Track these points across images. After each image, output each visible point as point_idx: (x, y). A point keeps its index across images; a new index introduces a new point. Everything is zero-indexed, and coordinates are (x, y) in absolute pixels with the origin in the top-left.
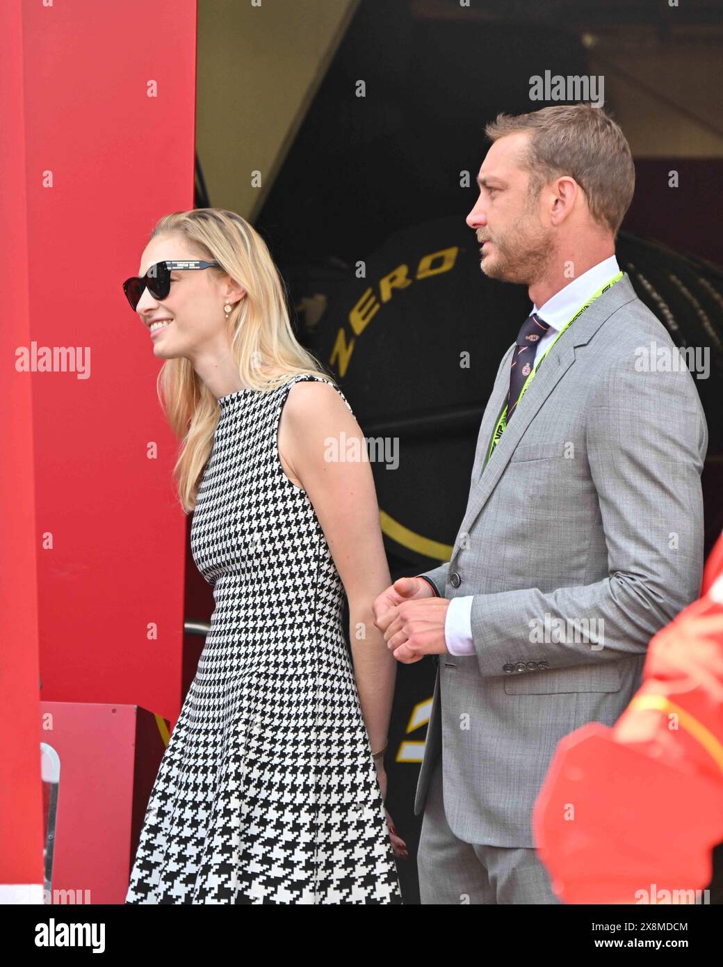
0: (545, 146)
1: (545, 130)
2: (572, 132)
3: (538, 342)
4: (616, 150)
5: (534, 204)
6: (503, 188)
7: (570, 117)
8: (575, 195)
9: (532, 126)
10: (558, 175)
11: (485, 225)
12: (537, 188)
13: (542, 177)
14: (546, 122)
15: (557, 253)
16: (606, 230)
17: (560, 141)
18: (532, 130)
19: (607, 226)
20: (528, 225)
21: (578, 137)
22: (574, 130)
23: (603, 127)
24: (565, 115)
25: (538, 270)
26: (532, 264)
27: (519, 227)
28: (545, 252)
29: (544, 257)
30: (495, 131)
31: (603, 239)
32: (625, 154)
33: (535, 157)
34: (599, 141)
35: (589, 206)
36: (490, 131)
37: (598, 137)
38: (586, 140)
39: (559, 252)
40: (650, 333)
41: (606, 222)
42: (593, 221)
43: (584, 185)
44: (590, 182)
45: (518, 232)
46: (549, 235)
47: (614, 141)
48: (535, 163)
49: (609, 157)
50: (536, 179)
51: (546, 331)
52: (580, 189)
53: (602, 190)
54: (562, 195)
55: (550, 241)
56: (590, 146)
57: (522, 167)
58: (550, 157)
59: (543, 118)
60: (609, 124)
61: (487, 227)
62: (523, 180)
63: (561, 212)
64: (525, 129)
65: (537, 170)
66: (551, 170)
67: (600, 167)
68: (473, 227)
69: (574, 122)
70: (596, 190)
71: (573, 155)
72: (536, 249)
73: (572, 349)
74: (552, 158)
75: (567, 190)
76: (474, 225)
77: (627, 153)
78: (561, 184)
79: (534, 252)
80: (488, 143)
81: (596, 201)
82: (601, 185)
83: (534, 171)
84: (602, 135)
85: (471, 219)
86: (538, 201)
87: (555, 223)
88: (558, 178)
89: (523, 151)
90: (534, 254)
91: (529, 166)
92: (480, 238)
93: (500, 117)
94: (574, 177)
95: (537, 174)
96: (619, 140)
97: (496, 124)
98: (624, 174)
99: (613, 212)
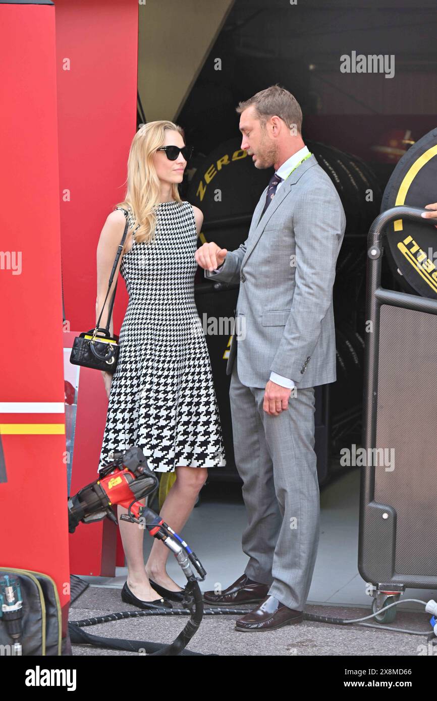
0: (262, 108)
1: (259, 102)
3: (277, 185)
8: (280, 123)
11: (249, 147)
13: (264, 120)
14: (259, 99)
15: (280, 148)
17: (267, 103)
20: (265, 141)
22: (271, 98)
23: (282, 93)
25: (275, 157)
27: (262, 143)
28: (275, 149)
30: (240, 110)
33: (259, 113)
36: (238, 111)
37: (281, 97)
40: (321, 178)
43: (282, 117)
44: (283, 115)
45: (262, 145)
46: (275, 142)
48: (260, 116)
50: (263, 122)
51: (280, 180)
52: (281, 120)
54: (275, 124)
55: (276, 145)
57: (256, 119)
63: (277, 131)
64: (252, 104)
73: (290, 186)
75: (276, 121)
76: (245, 149)
78: (273, 119)
85: (243, 146)
86: (266, 129)
87: (275, 136)
88: (271, 118)
89: (254, 113)
91: (259, 118)
93: (240, 104)
95: (262, 119)
97: (240, 107)
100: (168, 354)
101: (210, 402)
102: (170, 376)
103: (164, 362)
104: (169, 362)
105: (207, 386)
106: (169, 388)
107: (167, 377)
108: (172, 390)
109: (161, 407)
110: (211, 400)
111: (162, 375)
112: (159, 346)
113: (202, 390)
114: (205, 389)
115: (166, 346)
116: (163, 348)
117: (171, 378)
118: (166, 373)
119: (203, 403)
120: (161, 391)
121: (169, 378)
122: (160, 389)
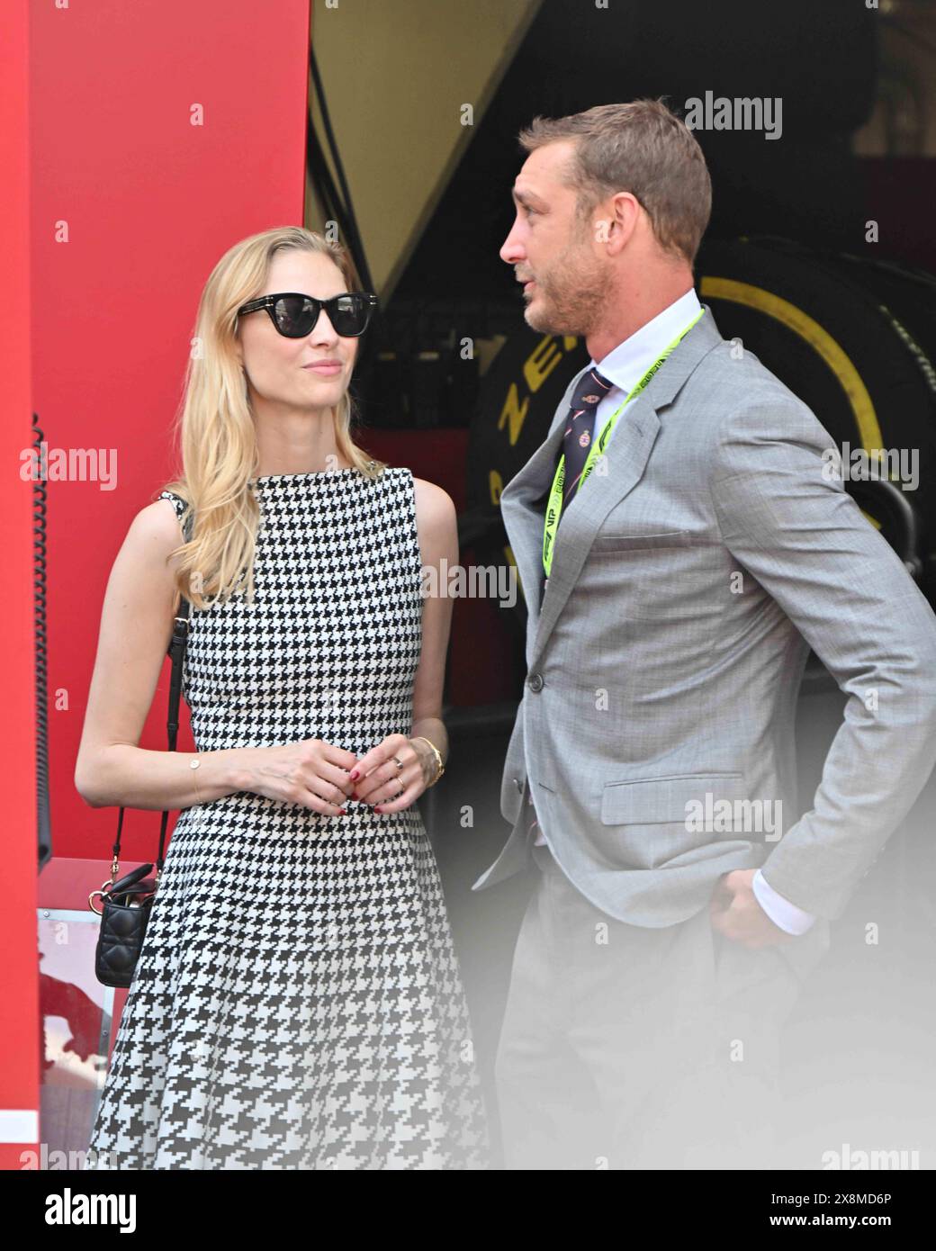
2: (628, 138)
3: (600, 402)
4: (686, 158)
5: (584, 230)
6: (543, 211)
7: (625, 119)
8: (635, 216)
9: (577, 133)
10: (613, 191)
11: (524, 259)
12: (588, 210)
13: (592, 195)
14: (594, 127)
15: (617, 292)
16: (679, 260)
18: (577, 138)
19: (679, 254)
20: (578, 257)
21: (636, 143)
22: (631, 135)
23: (667, 130)
24: (618, 116)
25: (594, 315)
26: (587, 309)
27: (567, 260)
28: (602, 291)
29: (602, 298)
30: (532, 140)
31: (677, 271)
32: (696, 162)
33: (583, 172)
34: (662, 148)
35: (654, 232)
36: (525, 140)
37: (661, 143)
38: (646, 146)
39: (620, 291)
41: (679, 250)
42: (660, 250)
43: (646, 204)
44: (653, 200)
45: (565, 266)
46: (605, 269)
47: (683, 146)
48: (584, 179)
49: (678, 167)
50: (586, 199)
51: (608, 391)
52: (641, 210)
53: (670, 209)
54: (620, 216)
55: (606, 278)
56: (652, 154)
57: (569, 185)
58: (602, 172)
59: (592, 121)
60: (675, 124)
61: (527, 263)
62: (568, 202)
63: (618, 240)
64: (569, 136)
65: (586, 188)
66: (605, 186)
67: (666, 181)
68: (509, 262)
69: (630, 125)
70: (662, 210)
71: (631, 167)
72: (591, 289)
73: (655, 413)
74: (606, 170)
75: (626, 210)
76: (511, 259)
77: (700, 160)
78: (618, 202)
79: (588, 292)
80: (524, 155)
81: (662, 224)
82: (668, 204)
83: (583, 190)
84: (666, 139)
85: (506, 252)
86: (590, 225)
87: (612, 253)
88: (613, 195)
89: (569, 164)
90: (589, 295)
91: (577, 185)
92: (521, 277)
93: (536, 122)
94: (633, 193)
95: (586, 192)
96: (688, 145)
97: (531, 129)
98: (697, 188)
99: (686, 237)
100: (284, 931)
101: (427, 1083)
102: (288, 1000)
103: (269, 954)
104: (285, 955)
105: (416, 1032)
106: (283, 1036)
107: (276, 1001)
108: (291, 1043)
109: (257, 1092)
110: (428, 1076)
111: (262, 996)
112: (257, 908)
113: (400, 1045)
114: (411, 1043)
115: (277, 907)
116: (269, 914)
117: (290, 1006)
118: (274, 989)
119: (404, 1086)
120: (259, 1043)
121: (282, 1006)
122: (254, 1038)
